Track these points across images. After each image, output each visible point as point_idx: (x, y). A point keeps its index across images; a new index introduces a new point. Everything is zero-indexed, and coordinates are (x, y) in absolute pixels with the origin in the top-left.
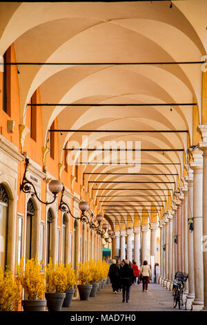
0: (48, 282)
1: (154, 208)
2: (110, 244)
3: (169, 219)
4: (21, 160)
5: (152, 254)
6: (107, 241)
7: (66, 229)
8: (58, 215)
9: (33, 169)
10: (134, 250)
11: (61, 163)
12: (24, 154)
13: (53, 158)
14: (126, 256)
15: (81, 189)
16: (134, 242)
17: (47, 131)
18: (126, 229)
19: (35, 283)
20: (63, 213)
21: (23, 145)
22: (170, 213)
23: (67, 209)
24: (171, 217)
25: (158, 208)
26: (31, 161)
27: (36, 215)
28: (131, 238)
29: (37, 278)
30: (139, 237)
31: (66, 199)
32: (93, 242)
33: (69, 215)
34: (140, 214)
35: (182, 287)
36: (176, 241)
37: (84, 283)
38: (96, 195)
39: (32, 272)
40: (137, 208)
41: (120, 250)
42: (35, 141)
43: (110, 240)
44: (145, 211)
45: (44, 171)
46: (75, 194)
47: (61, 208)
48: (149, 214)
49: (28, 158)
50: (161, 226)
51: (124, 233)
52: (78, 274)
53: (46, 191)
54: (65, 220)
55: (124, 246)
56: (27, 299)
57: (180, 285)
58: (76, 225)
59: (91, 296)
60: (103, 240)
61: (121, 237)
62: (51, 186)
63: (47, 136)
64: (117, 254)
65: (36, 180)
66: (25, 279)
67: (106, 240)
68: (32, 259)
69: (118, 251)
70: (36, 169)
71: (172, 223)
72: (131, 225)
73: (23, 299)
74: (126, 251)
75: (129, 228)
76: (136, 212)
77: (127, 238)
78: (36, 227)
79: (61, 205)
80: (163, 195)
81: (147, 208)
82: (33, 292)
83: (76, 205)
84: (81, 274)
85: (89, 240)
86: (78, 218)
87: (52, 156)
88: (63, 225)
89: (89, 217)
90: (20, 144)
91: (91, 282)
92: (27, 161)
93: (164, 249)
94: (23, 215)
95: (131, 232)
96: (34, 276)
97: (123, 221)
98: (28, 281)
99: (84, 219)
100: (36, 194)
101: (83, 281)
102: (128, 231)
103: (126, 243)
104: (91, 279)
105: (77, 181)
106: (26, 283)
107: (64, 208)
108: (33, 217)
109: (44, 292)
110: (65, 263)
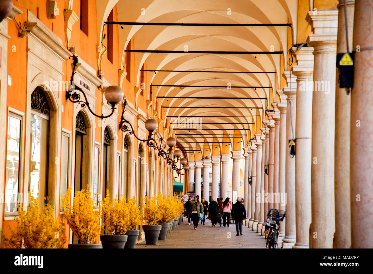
0: (104, 221)
1: (237, 132)
2: (183, 177)
3: (257, 145)
4: (67, 57)
5: (234, 188)
6: (179, 173)
7: (128, 154)
8: (117, 136)
9: (84, 72)
10: (211, 185)
11: (122, 68)
12: (71, 50)
13: (111, 61)
14: (202, 192)
15: (147, 105)
16: (212, 174)
17: (103, 24)
18: (203, 159)
19: (86, 223)
20: (124, 134)
21: (69, 38)
22: (258, 138)
23: (130, 129)
24: (259, 142)
25: (243, 132)
26: (80, 61)
27: (88, 134)
28: (208, 170)
29: (90, 216)
30: (218, 168)
31: (128, 116)
32: (162, 174)
33: (132, 137)
34: (220, 140)
35: (277, 228)
36: (267, 172)
37: (152, 223)
38: (167, 114)
39: (82, 208)
40: (216, 132)
41: (194, 185)
42: (87, 35)
43: (183, 171)
44: (226, 136)
45: (100, 77)
46: (140, 111)
47: (121, 127)
48: (232, 140)
49: (76, 55)
50: (247, 155)
51: (199, 164)
52: (143, 212)
53: (102, 104)
54: (127, 143)
55: (199, 180)
56: (76, 243)
57: (275, 226)
58: (141, 150)
59: (160, 239)
60: (175, 171)
61: (196, 168)
62: (108, 94)
63: (103, 30)
64: (191, 190)
65: (88, 87)
66: (73, 217)
67: (178, 171)
68: (83, 190)
69: (192, 186)
70: (87, 72)
71: (260, 150)
72: (209, 154)
73: (71, 243)
74: (202, 185)
75: (207, 158)
76: (215, 137)
77: (203, 170)
78: (88, 150)
79: (122, 123)
80: (249, 115)
81: (229, 132)
82: (85, 234)
83: (142, 124)
84: (148, 211)
85: (158, 171)
86: (144, 141)
87: (110, 57)
88: (125, 150)
89: (157, 141)
90: (66, 36)
91: (160, 222)
92: (75, 59)
93: (250, 182)
94: (70, 132)
95: (207, 162)
96: (86, 213)
97: (198, 149)
98: (77, 219)
99: (152, 144)
100: (87, 104)
101: (150, 221)
102: (205, 161)
103: (202, 176)
104: (160, 219)
105: (142, 93)
106: (74, 222)
107: (126, 127)
108: (84, 137)
109: (98, 234)
110: (127, 197)
